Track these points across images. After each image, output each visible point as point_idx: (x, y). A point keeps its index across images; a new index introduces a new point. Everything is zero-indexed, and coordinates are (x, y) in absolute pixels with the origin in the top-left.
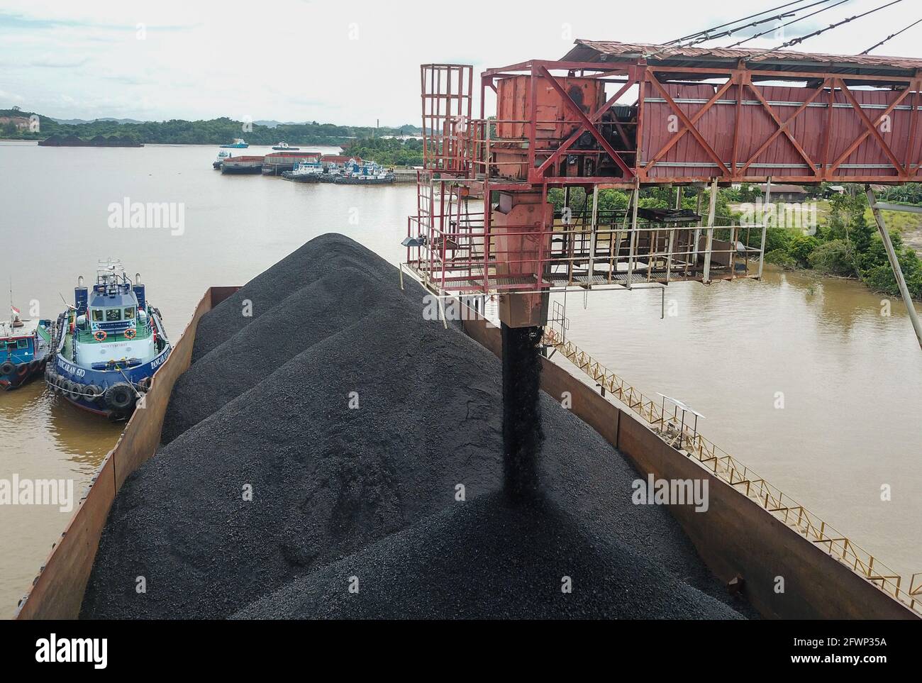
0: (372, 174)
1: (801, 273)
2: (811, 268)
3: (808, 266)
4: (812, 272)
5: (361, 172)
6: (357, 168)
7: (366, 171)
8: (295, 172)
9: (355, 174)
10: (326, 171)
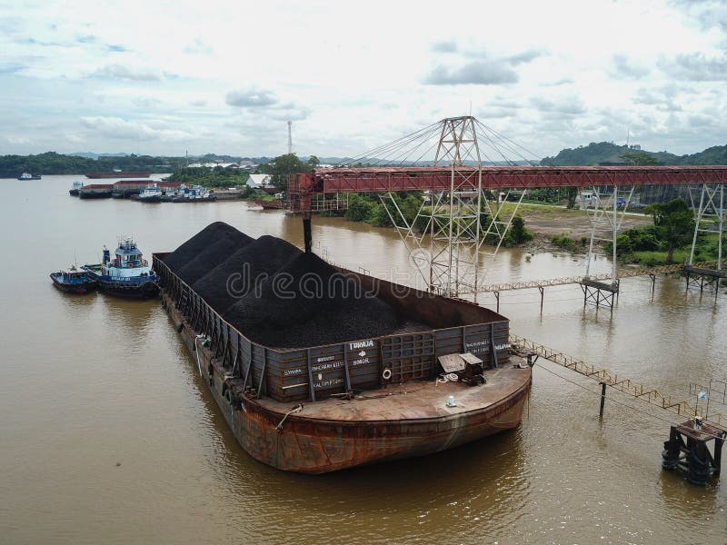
0: (199, 195)
5: (191, 194)
6: (187, 191)
7: (194, 193)
8: (142, 196)
9: (186, 196)
10: (164, 193)
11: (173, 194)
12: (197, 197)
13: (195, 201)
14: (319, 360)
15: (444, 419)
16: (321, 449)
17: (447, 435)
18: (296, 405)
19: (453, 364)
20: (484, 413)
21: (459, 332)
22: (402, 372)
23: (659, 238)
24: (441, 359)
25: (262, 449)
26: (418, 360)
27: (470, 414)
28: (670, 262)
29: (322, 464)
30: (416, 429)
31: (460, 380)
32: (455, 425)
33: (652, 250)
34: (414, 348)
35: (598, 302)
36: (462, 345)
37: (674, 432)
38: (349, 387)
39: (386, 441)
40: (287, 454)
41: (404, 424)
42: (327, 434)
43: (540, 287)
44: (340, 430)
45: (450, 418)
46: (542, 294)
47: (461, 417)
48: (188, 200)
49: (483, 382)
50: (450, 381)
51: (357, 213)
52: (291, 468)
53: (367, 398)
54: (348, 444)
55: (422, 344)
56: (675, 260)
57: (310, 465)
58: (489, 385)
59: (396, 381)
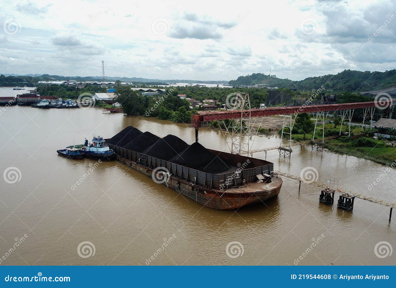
0: (71, 104)
1: (215, 129)
2: (217, 128)
3: (217, 127)
4: (218, 129)
5: (66, 104)
6: (64, 102)
7: (68, 103)
8: (38, 105)
9: (64, 104)
10: (50, 103)
11: (55, 104)
12: (70, 105)
13: (69, 107)
14: (228, 177)
15: (267, 191)
16: (234, 202)
17: (266, 196)
18: (226, 190)
19: (260, 177)
20: (276, 189)
21: (261, 168)
22: (248, 180)
23: (299, 128)
24: (257, 176)
25: (213, 204)
26: (249, 177)
27: (273, 190)
28: (305, 139)
29: (234, 206)
30: (260, 194)
31: (264, 182)
32: (269, 193)
33: (297, 134)
34: (251, 173)
35: (285, 156)
36: (262, 172)
37: (322, 192)
38: (236, 185)
39: (252, 198)
40: (223, 205)
41: (257, 193)
42: (236, 197)
43: (265, 151)
44: (240, 196)
45: (268, 191)
46: (266, 153)
47: (271, 191)
48: (65, 107)
49: (271, 182)
50: (261, 182)
51: (165, 116)
52: (223, 208)
53: (242, 188)
54: (242, 200)
55: (253, 171)
56: (306, 138)
57: (230, 207)
58: (272, 182)
59: (246, 183)
